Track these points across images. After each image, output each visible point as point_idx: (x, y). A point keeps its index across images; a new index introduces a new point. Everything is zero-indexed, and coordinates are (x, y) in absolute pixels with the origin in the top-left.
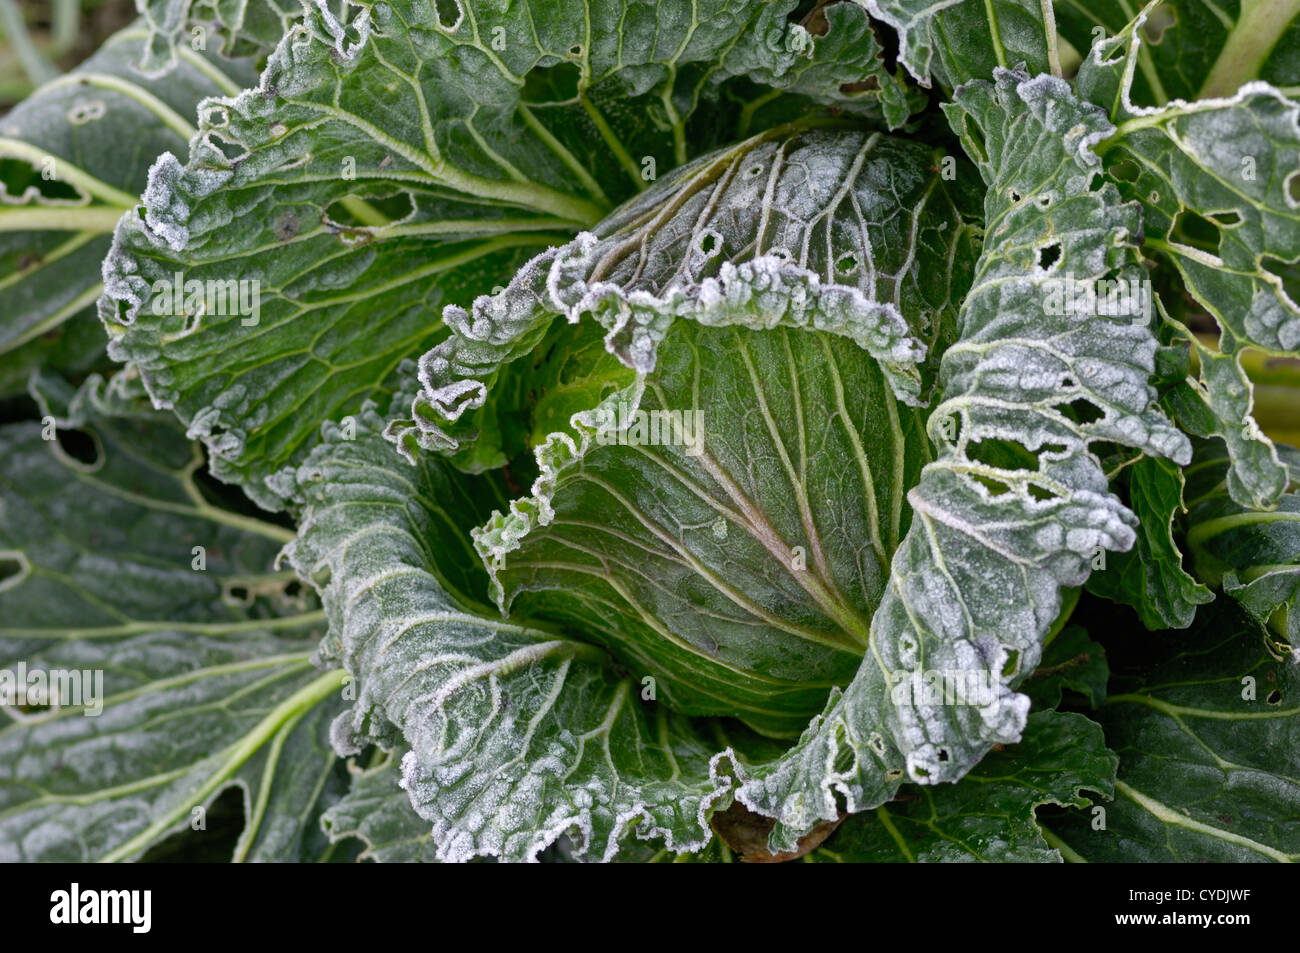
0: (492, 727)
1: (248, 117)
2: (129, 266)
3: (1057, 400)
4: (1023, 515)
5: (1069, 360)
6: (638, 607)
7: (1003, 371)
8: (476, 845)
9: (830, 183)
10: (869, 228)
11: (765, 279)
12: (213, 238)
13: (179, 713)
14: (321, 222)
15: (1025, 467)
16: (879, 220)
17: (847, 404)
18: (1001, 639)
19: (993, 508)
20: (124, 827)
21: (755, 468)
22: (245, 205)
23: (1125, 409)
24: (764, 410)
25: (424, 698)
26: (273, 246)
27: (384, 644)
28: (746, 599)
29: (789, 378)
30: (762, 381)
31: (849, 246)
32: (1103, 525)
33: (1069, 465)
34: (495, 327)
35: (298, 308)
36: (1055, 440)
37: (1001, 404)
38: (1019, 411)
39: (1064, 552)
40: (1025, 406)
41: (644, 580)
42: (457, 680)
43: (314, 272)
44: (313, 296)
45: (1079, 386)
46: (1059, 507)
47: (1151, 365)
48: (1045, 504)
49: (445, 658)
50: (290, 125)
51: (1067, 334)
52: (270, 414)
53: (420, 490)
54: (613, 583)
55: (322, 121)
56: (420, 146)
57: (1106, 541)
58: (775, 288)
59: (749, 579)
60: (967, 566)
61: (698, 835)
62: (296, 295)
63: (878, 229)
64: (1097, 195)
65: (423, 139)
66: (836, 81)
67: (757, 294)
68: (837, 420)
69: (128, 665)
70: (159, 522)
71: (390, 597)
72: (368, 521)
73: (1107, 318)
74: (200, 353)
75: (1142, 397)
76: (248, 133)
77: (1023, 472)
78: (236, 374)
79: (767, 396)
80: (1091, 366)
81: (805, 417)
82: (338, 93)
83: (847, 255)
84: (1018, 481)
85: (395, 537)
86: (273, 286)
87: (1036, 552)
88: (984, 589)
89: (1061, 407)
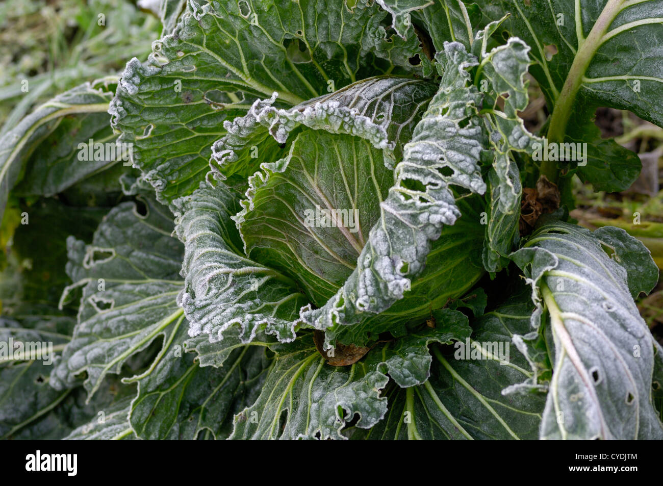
0: (225, 291)
1: (168, 47)
2: (119, 103)
3: (437, 166)
4: (416, 208)
5: (444, 150)
6: (297, 256)
7: (417, 152)
8: (202, 329)
9: (383, 88)
10: (395, 107)
11: (332, 110)
12: (153, 95)
13: (151, 308)
14: (203, 98)
15: (420, 190)
16: (401, 104)
17: (375, 173)
18: (401, 258)
19: (405, 205)
20: (120, 349)
21: (336, 196)
22: (167, 84)
23: (463, 171)
24: (342, 172)
25: (202, 278)
26: (181, 104)
27: (195, 258)
28: (333, 252)
29: (353, 161)
30: (342, 161)
31: (383, 111)
32: (444, 214)
33: (438, 191)
34: (240, 129)
35: (193, 134)
36: (433, 181)
37: (415, 165)
38: (422, 169)
39: (428, 224)
40: (424, 167)
41: (298, 244)
42: (215, 272)
43: (199, 119)
44: (200, 130)
45: (446, 160)
46: (430, 206)
47: (477, 156)
48: (424, 204)
49: (213, 264)
50: (185, 52)
51: (445, 141)
52: (179, 176)
53: (228, 208)
54: (289, 245)
55: (198, 52)
56: (240, 68)
57: (444, 220)
58: (336, 114)
59: (333, 243)
60: (393, 228)
61: (291, 336)
62: (191, 127)
63: (400, 107)
64: (468, 89)
65: (242, 66)
66: (405, 57)
67: (328, 115)
68: (370, 179)
69: (141, 292)
70: (166, 240)
71: (201, 241)
72: (202, 215)
73: (461, 136)
74: (151, 147)
75: (471, 168)
76: (168, 53)
77: (419, 192)
78: (168, 159)
79: (343, 167)
80: (451, 153)
81: (358, 177)
82: (205, 41)
83: (381, 114)
84: (416, 195)
85: (210, 221)
86: (182, 121)
87: (419, 223)
88: (398, 237)
89: (439, 169)
